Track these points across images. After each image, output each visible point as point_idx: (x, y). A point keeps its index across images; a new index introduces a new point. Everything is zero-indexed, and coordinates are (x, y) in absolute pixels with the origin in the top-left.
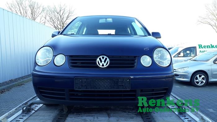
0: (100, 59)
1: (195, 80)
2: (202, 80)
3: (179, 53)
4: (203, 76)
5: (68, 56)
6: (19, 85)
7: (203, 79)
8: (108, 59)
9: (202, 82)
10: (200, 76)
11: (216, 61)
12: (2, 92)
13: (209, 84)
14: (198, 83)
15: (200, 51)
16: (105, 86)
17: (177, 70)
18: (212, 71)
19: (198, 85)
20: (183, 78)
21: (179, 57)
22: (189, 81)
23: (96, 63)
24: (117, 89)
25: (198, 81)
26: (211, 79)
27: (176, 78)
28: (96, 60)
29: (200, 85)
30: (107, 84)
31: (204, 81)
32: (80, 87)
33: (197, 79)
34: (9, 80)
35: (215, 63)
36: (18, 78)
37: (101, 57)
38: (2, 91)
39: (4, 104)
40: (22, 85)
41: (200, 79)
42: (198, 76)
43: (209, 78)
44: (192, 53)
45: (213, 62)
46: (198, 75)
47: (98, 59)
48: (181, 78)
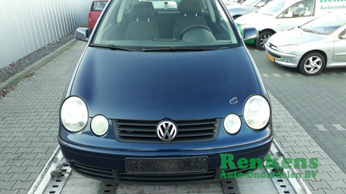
0: (162, 126)
1: (306, 66)
2: (317, 65)
3: (286, 12)
4: (318, 59)
5: (112, 119)
6: (27, 77)
7: (318, 63)
8: (174, 128)
9: (316, 68)
10: (314, 59)
11: (344, 34)
12: (4, 94)
13: (325, 70)
14: (309, 69)
15: (322, 8)
16: (171, 167)
17: (279, 48)
18: (334, 50)
19: (309, 72)
20: (287, 62)
21: (285, 17)
22: (296, 67)
23: (155, 133)
24: (188, 170)
25: (309, 66)
26: (330, 63)
27: (276, 61)
28: (155, 128)
29: (312, 73)
30: (173, 165)
31: (319, 67)
32: (134, 169)
33: (308, 63)
34: (10, 65)
35: (341, 38)
36: (22, 59)
37: (163, 123)
38: (4, 92)
39: (13, 119)
40: (32, 75)
41: (313, 64)
42: (311, 59)
43: (328, 61)
44: (307, 8)
45: (339, 35)
46: (312, 57)
47: (159, 128)
48: (284, 61)
